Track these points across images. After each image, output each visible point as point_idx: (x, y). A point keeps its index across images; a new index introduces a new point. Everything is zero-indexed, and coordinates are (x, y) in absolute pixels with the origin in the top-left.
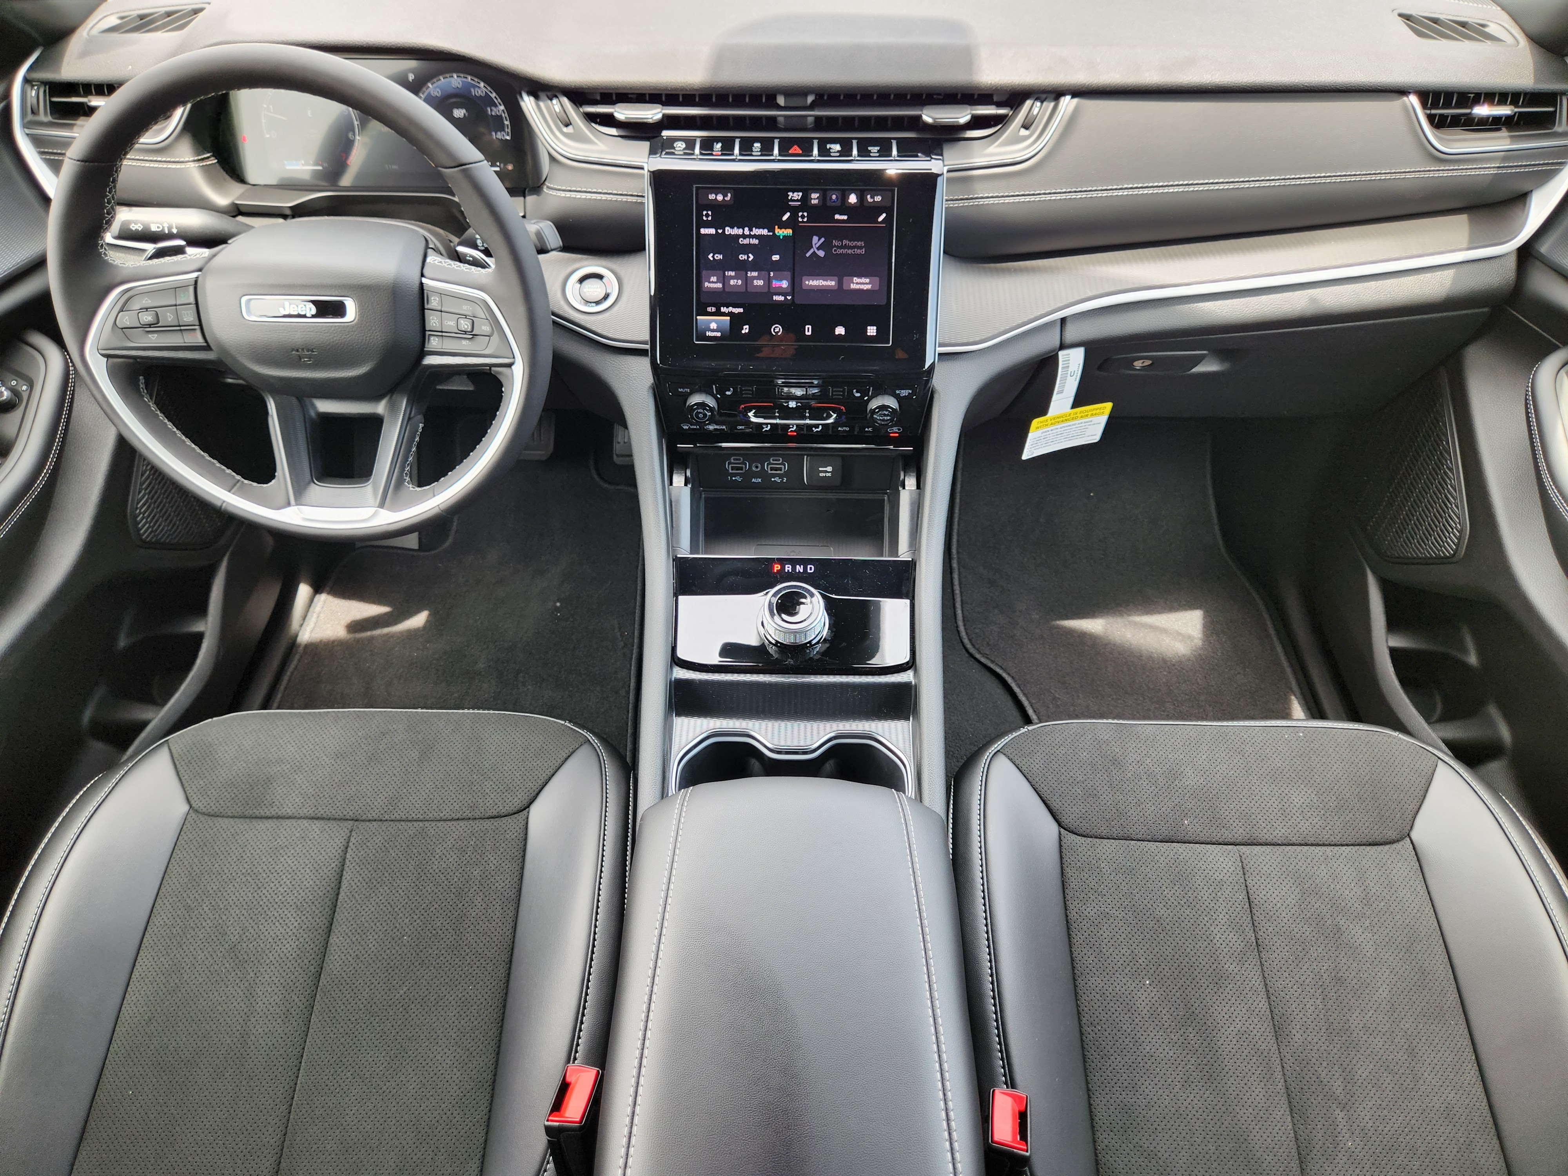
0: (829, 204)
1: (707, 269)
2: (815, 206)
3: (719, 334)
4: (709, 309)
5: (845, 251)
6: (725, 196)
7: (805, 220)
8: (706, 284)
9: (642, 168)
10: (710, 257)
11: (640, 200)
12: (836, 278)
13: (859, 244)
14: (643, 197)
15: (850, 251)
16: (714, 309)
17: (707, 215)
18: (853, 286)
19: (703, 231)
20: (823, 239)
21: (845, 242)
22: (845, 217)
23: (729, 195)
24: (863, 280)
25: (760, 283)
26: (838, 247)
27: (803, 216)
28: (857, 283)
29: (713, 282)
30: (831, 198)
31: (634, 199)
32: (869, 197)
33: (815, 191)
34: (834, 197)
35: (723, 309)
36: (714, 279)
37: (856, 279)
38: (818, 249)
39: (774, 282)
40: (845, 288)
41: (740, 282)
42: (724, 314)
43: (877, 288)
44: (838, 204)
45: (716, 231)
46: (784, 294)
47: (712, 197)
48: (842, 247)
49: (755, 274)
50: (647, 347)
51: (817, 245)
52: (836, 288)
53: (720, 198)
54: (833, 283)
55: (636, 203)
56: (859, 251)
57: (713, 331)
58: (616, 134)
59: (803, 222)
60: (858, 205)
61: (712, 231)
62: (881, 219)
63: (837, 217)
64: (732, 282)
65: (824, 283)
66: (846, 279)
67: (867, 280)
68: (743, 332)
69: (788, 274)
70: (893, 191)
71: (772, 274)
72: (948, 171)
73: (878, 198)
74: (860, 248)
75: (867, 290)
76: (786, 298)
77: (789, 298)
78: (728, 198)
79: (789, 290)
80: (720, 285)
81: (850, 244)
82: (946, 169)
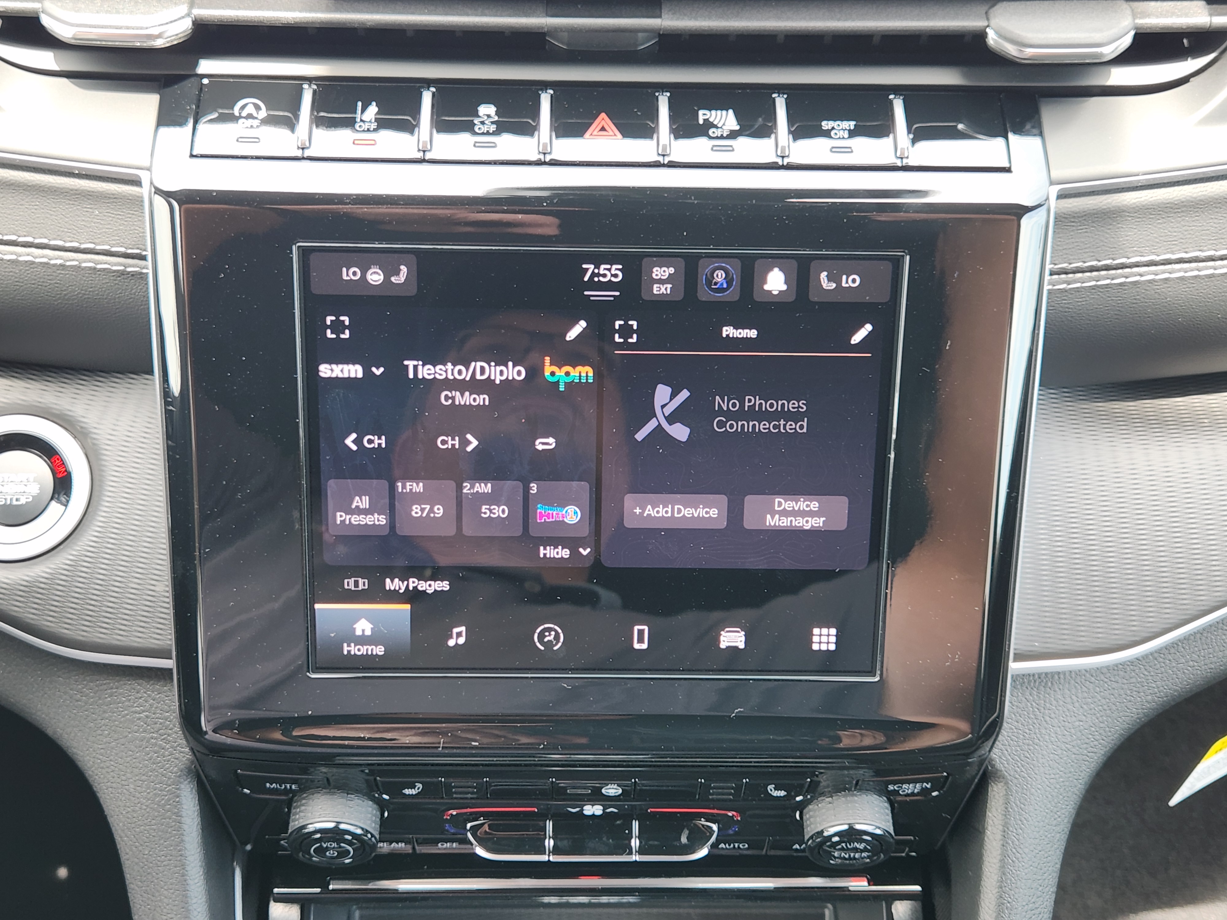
0: (704, 294)
1: (340, 475)
2: (661, 303)
3: (379, 650)
4: (349, 584)
5: (749, 426)
6: (390, 271)
7: (634, 339)
8: (340, 517)
9: (137, 182)
10: (350, 441)
11: (133, 265)
12: (723, 499)
13: (792, 406)
14: (143, 258)
15: (763, 427)
16: (363, 583)
17: (338, 327)
18: (772, 521)
19: (326, 371)
20: (685, 394)
21: (750, 401)
22: (753, 334)
23: (404, 269)
24: (802, 504)
25: (500, 511)
26: (730, 416)
27: (626, 331)
28: (785, 513)
29: (359, 511)
30: (710, 281)
31: (115, 264)
32: (824, 275)
33: (664, 259)
34: (720, 276)
35: (391, 584)
36: (362, 502)
37: (782, 503)
38: (671, 419)
39: (541, 509)
40: (749, 523)
41: (439, 511)
42: (393, 597)
43: (841, 524)
44: (733, 294)
45: (367, 371)
46: (572, 543)
47: (351, 274)
48: (741, 415)
49: (484, 488)
50: (170, 663)
51: (668, 410)
52: (723, 524)
53: (375, 277)
54: (714, 513)
55: (122, 273)
56: (790, 426)
57: (362, 640)
58: (55, 67)
59: (626, 345)
60: (792, 298)
61: (355, 371)
62: (857, 338)
63: (728, 331)
64: (416, 511)
65: (688, 512)
66: (751, 502)
67: (814, 505)
68: (451, 643)
69: (582, 488)
70: (897, 263)
71: (534, 488)
72: (1061, 196)
73: (852, 281)
74: (796, 417)
75: (813, 533)
76: (574, 553)
77: (585, 552)
78: (402, 276)
79: (585, 531)
80: (380, 520)
81: (766, 406)
82: (1054, 191)
